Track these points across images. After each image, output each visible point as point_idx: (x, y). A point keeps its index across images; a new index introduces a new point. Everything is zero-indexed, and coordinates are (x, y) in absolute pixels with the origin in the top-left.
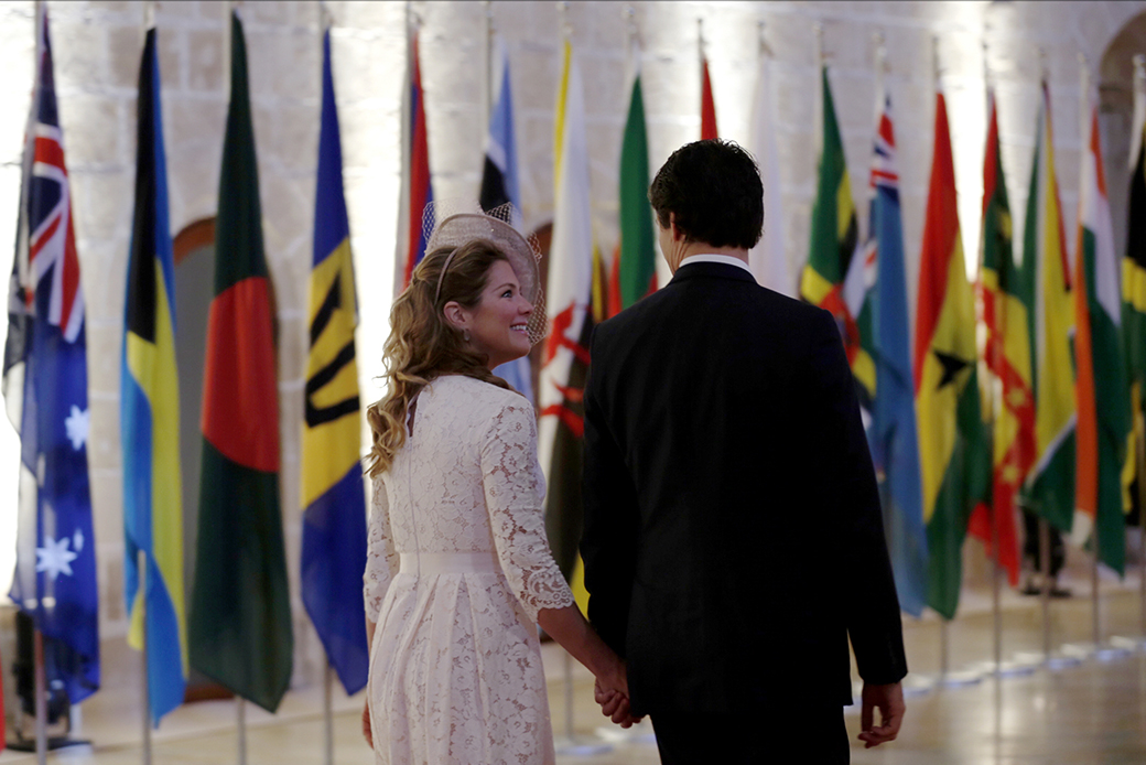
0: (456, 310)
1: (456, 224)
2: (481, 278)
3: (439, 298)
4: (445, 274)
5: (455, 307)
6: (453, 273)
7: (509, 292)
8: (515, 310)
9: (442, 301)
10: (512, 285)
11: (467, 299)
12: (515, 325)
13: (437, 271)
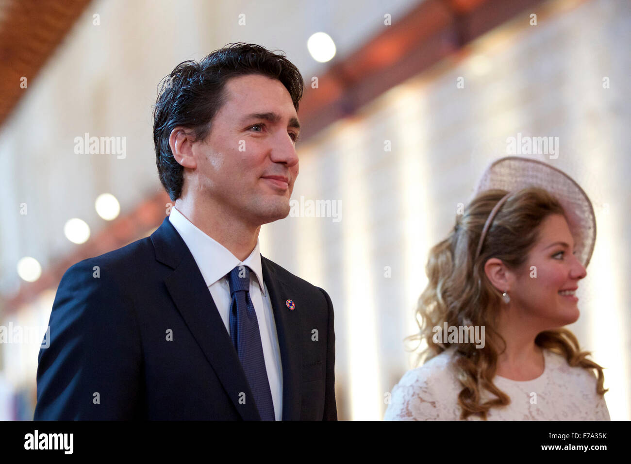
0: (498, 268)
1: (510, 167)
2: (530, 235)
3: (482, 252)
4: (490, 226)
5: (498, 264)
6: (498, 227)
7: (562, 253)
8: (566, 273)
9: (484, 255)
10: (565, 245)
11: (513, 257)
12: (565, 291)
13: (481, 221)
